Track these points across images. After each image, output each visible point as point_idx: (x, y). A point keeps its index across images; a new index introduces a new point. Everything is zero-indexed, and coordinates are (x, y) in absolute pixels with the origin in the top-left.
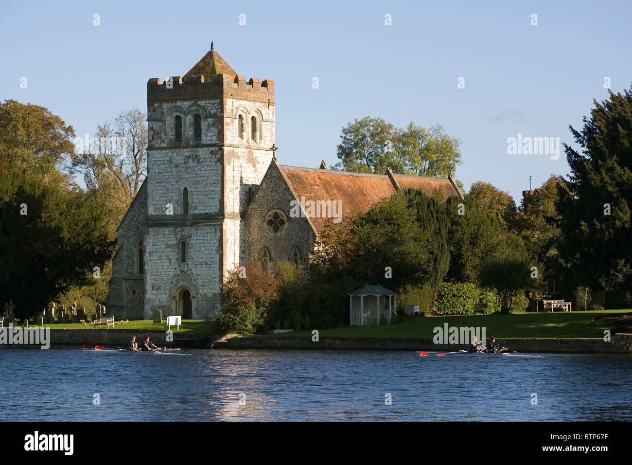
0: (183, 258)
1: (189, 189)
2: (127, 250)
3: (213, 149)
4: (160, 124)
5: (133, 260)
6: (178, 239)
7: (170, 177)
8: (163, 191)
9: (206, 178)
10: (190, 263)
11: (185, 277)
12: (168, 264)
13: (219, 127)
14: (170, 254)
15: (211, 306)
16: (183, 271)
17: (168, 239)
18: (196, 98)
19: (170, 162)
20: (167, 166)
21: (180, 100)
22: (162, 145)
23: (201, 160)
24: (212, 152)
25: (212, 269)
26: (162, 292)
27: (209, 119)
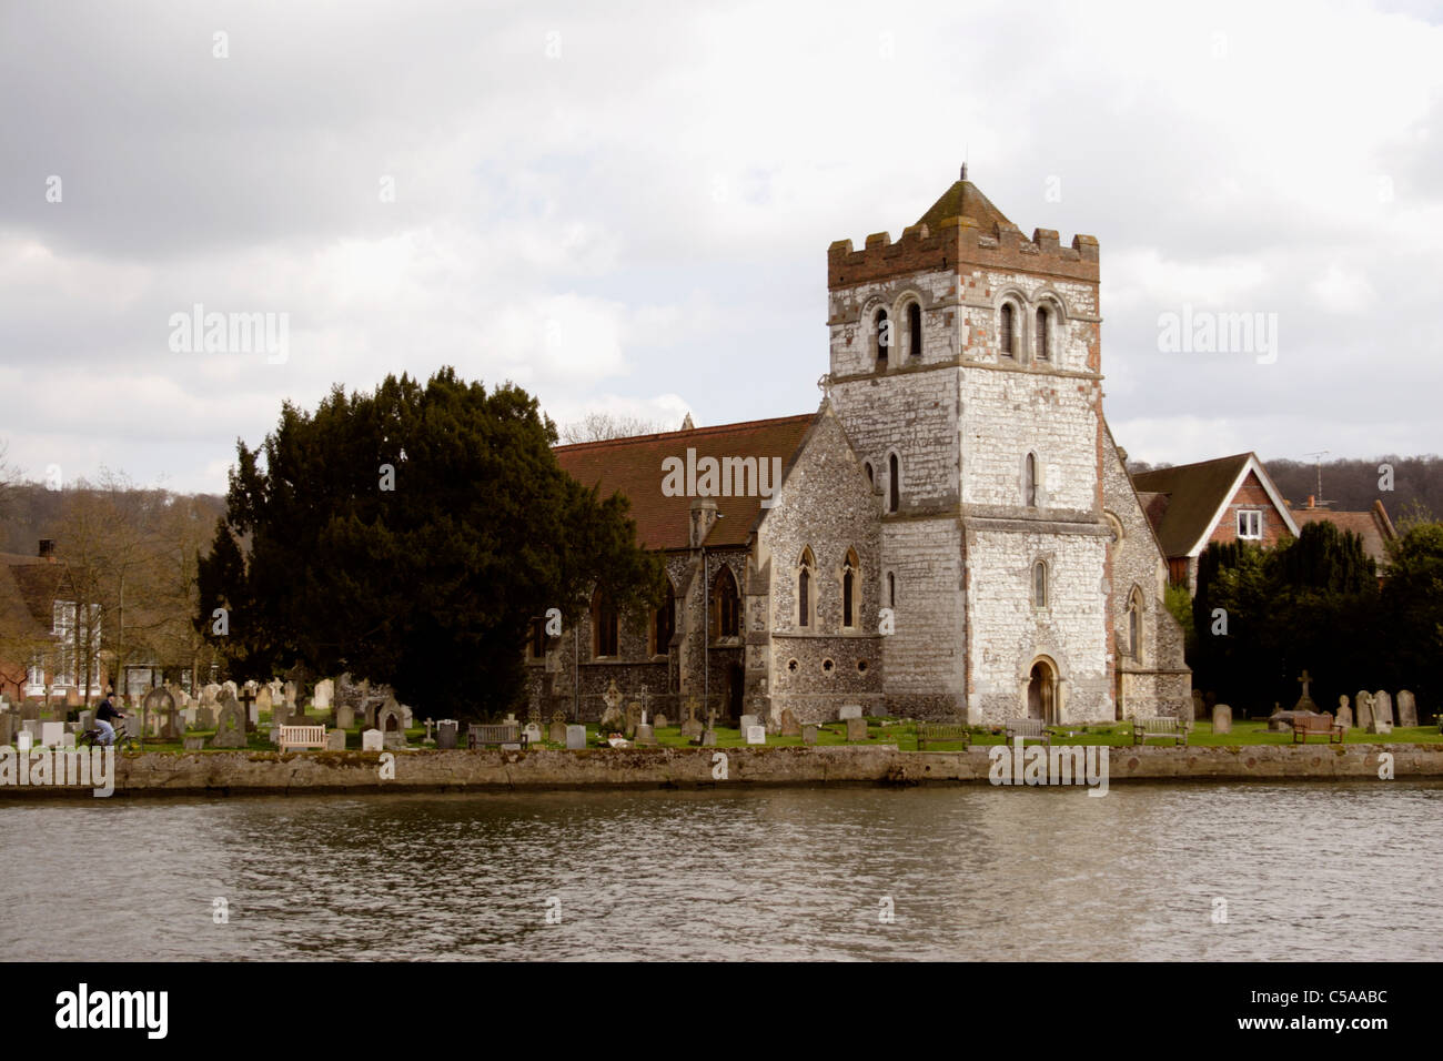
0: (1041, 596)
1: (1039, 459)
2: (778, 573)
3: (1083, 383)
4: (984, 316)
5: (791, 594)
6: (1032, 558)
7: (1005, 427)
8: (991, 456)
9: (1070, 439)
10: (1054, 609)
11: (1046, 637)
12: (1012, 608)
13: (1093, 340)
14: (1014, 587)
15: (1093, 697)
16: (1041, 626)
17: (1013, 557)
18: (1051, 275)
19: (1005, 397)
20: (999, 405)
21: (1021, 272)
22: (988, 360)
23: (1061, 402)
24: (1081, 389)
25: (1094, 622)
26: (1002, 668)
27: (1075, 322)
